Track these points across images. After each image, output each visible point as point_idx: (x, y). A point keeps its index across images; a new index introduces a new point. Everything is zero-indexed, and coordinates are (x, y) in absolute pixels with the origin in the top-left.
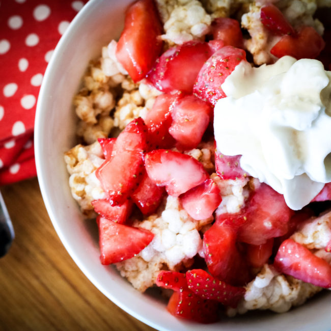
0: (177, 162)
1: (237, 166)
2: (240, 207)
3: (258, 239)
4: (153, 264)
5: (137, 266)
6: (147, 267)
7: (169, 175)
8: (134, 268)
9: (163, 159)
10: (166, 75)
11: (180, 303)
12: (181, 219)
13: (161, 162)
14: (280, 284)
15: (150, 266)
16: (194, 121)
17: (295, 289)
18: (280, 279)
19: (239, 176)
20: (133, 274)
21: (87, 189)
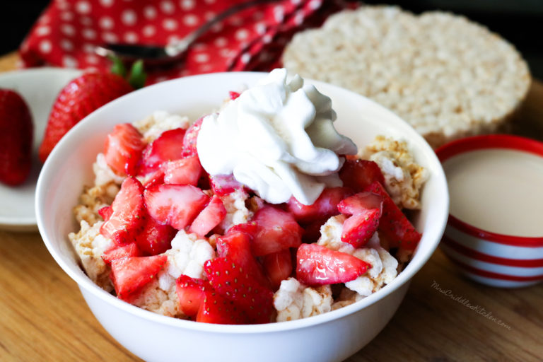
0: (176, 189)
1: (234, 180)
2: (246, 218)
3: (272, 246)
4: (173, 293)
5: (157, 298)
6: (168, 299)
7: (170, 200)
8: (156, 301)
9: (161, 189)
10: (154, 152)
11: (205, 301)
12: (190, 239)
13: (159, 192)
14: (310, 295)
15: (170, 296)
16: (186, 165)
17: (325, 296)
18: (308, 290)
19: (238, 188)
20: (155, 306)
21: (94, 251)
